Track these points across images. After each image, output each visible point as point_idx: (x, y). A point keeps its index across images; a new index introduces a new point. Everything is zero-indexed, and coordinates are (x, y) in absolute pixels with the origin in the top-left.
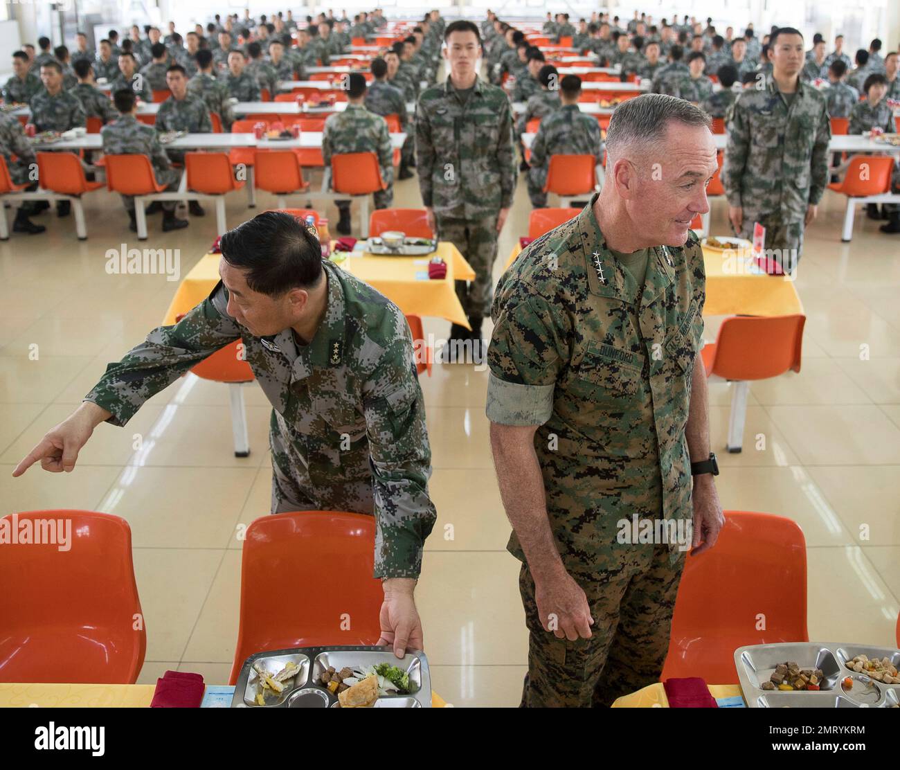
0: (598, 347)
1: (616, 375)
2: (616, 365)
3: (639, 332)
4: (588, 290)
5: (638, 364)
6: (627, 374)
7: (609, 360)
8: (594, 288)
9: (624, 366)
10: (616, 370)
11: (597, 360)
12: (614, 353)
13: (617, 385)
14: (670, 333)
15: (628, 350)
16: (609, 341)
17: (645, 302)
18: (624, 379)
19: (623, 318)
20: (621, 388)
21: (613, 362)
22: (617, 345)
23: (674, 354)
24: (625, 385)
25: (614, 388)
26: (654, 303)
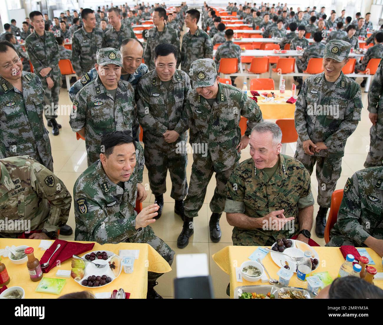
0: (251, 193)
1: (256, 203)
2: (257, 200)
3: (267, 192)
4: (251, 176)
5: (265, 202)
6: (260, 204)
7: (254, 198)
8: (253, 176)
9: (259, 201)
10: (256, 202)
11: (250, 197)
12: (257, 196)
13: (256, 207)
14: (280, 195)
15: (262, 197)
16: (255, 192)
17: (270, 183)
18: (259, 205)
19: (261, 186)
20: (257, 208)
21: (255, 199)
22: (258, 194)
23: (280, 202)
24: (259, 207)
25: (255, 207)
26: (274, 184)
